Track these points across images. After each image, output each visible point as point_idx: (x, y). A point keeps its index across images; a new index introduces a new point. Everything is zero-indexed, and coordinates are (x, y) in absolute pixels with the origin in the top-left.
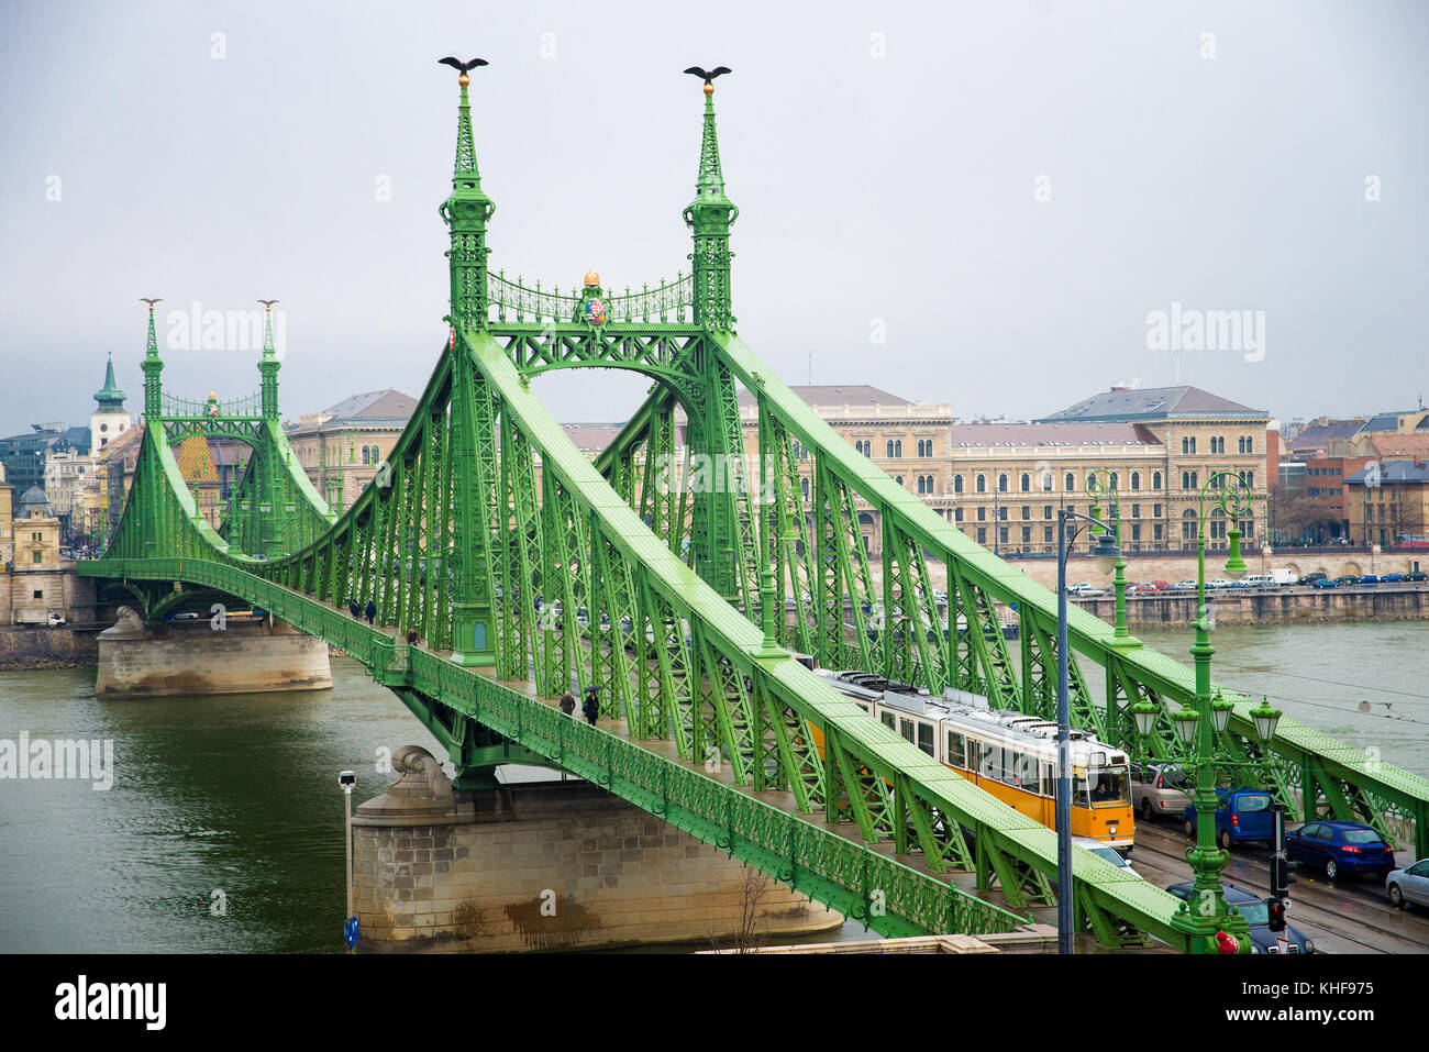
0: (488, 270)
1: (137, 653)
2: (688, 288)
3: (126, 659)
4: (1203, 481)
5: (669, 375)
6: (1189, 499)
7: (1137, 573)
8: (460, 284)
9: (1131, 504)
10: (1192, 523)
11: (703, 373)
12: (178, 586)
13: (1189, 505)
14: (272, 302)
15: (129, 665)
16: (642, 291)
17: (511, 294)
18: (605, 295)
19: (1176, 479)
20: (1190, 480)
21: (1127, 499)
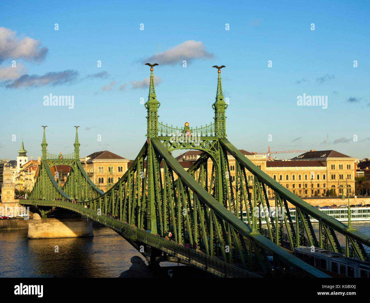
0: (158, 122)
1: (39, 226)
2: (213, 127)
3: (37, 228)
4: (337, 177)
5: (208, 151)
6: (333, 182)
7: (319, 204)
8: (150, 126)
9: (317, 184)
10: (334, 189)
11: (218, 150)
12: (54, 208)
13: (333, 184)
14: (78, 127)
15: (37, 230)
16: (200, 127)
17: (164, 129)
18: (190, 129)
19: (329, 177)
20: (333, 177)
21: (316, 182)
